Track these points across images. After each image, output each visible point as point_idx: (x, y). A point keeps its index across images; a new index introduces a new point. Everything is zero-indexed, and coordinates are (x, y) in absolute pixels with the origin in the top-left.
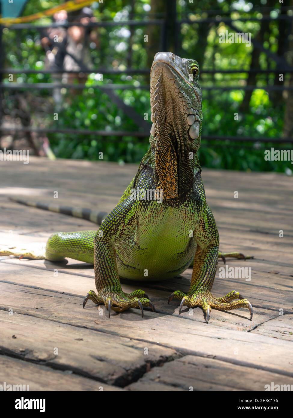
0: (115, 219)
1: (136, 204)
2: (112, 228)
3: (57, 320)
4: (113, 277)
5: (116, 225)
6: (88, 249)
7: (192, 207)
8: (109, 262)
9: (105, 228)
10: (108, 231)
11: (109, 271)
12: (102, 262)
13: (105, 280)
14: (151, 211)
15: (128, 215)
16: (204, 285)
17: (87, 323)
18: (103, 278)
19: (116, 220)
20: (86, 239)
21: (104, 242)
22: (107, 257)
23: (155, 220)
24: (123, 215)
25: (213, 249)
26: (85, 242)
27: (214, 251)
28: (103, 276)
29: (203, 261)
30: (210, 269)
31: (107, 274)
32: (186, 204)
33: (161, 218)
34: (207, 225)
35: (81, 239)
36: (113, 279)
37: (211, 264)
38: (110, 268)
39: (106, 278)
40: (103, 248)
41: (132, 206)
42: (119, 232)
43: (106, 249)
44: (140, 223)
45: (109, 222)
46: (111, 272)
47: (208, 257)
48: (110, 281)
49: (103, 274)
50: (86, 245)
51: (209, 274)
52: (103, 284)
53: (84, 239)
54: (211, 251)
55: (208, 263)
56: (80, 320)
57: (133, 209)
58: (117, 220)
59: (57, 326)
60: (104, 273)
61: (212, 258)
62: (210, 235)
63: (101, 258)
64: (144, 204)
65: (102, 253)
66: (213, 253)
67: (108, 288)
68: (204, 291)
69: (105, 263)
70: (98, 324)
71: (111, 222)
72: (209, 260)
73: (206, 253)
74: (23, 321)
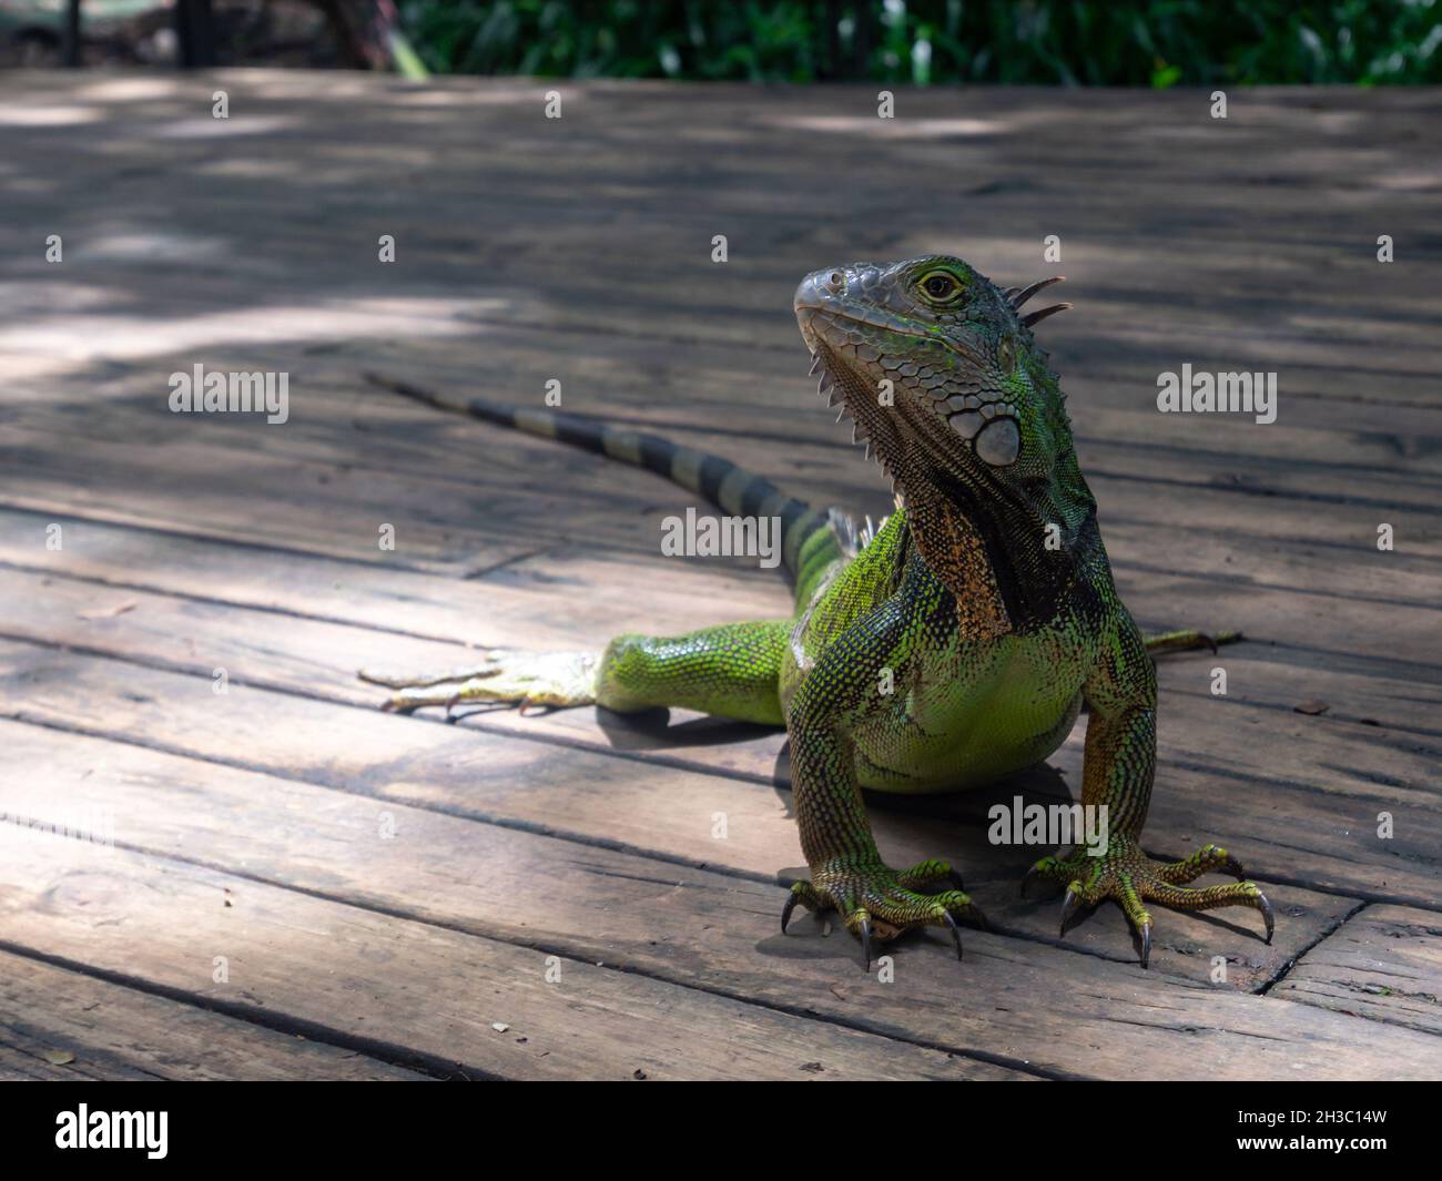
0: (851, 669)
1: (913, 630)
2: (844, 695)
3: (722, 987)
4: (854, 828)
5: (856, 687)
6: (737, 684)
7: (1075, 627)
8: (840, 786)
9: (823, 694)
10: (831, 702)
11: (843, 811)
12: (820, 788)
13: (831, 838)
14: (958, 649)
15: (890, 658)
16: (1121, 830)
17: (811, 995)
18: (824, 831)
19: (854, 674)
20: (729, 654)
21: (821, 729)
22: (834, 772)
23: (970, 672)
24: (874, 658)
25: (1139, 721)
26: (725, 663)
27: (1142, 727)
28: (826, 827)
29: (1113, 757)
30: (1136, 782)
31: (837, 819)
32: (1058, 624)
33: (988, 665)
34: (1120, 664)
35: (713, 656)
36: (853, 834)
37: (1138, 765)
38: (844, 804)
39: (833, 832)
40: (820, 748)
41: (900, 634)
42: (864, 705)
43: (827, 750)
44: (924, 679)
45: (832, 677)
46: (848, 814)
47: (1126, 746)
48: (847, 840)
49: (826, 822)
50: (730, 674)
51: (1132, 796)
52: (827, 848)
53: (722, 656)
54: (1135, 727)
55: (1129, 765)
56: (789, 987)
57: (904, 642)
58: (859, 673)
59: (735, 1016)
60: (827, 818)
61: (1140, 748)
62: (1131, 686)
63: (816, 778)
64: (937, 630)
65: (817, 763)
66: (1140, 732)
67: (841, 860)
68: (1123, 847)
69: (829, 791)
70: (843, 999)
71: (840, 677)
72: (1130, 755)
73: (1120, 732)
74: (632, 1000)
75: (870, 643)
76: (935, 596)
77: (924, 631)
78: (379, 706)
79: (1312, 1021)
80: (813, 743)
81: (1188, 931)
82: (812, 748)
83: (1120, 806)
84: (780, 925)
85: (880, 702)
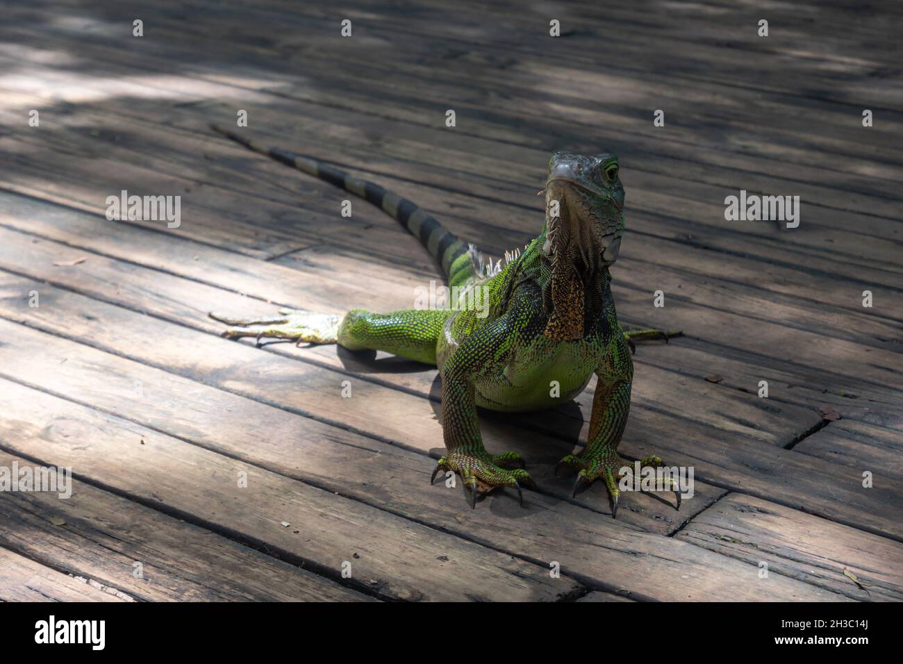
0: (479, 352)
1: (513, 336)
2: (474, 364)
3: (399, 511)
4: (472, 432)
5: (480, 361)
6: (415, 342)
7: (597, 341)
8: (467, 410)
9: (463, 363)
10: (467, 368)
11: (467, 423)
12: (456, 410)
13: (460, 436)
14: (536, 347)
15: (499, 348)
16: (609, 444)
17: (445, 520)
18: (457, 433)
19: (480, 354)
20: (412, 326)
21: (460, 380)
22: (464, 402)
23: (540, 358)
24: (491, 347)
25: (623, 388)
27: (624, 391)
28: (458, 430)
29: (607, 406)
30: (618, 419)
31: (464, 427)
32: (589, 339)
33: (550, 356)
34: (616, 360)
36: (472, 435)
37: (620, 411)
38: (468, 419)
39: (461, 433)
40: (458, 391)
41: (506, 337)
42: (483, 370)
43: (462, 391)
44: (516, 360)
45: (469, 355)
46: (470, 425)
47: (615, 401)
48: (468, 438)
49: (458, 428)
51: (616, 426)
52: (458, 441)
54: (621, 391)
55: (616, 410)
56: (433, 514)
57: (508, 341)
58: (483, 354)
59: (404, 528)
60: (459, 426)
61: (622, 402)
62: (621, 370)
63: (455, 405)
64: (525, 337)
65: (456, 397)
66: (622, 394)
67: (464, 448)
68: (609, 453)
69: (461, 412)
70: (460, 523)
71: (473, 355)
72: (616, 405)
74: (353, 514)
75: (490, 340)
76: (526, 320)
77: (519, 336)
78: (220, 334)
79: (695, 553)
80: (455, 386)
81: (638, 500)
82: (454, 390)
83: (609, 431)
84: (430, 480)
85: (492, 370)
